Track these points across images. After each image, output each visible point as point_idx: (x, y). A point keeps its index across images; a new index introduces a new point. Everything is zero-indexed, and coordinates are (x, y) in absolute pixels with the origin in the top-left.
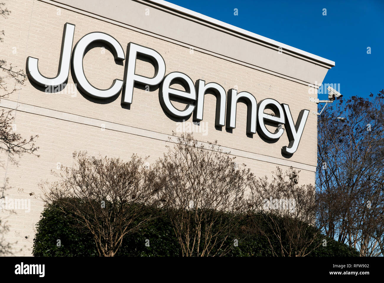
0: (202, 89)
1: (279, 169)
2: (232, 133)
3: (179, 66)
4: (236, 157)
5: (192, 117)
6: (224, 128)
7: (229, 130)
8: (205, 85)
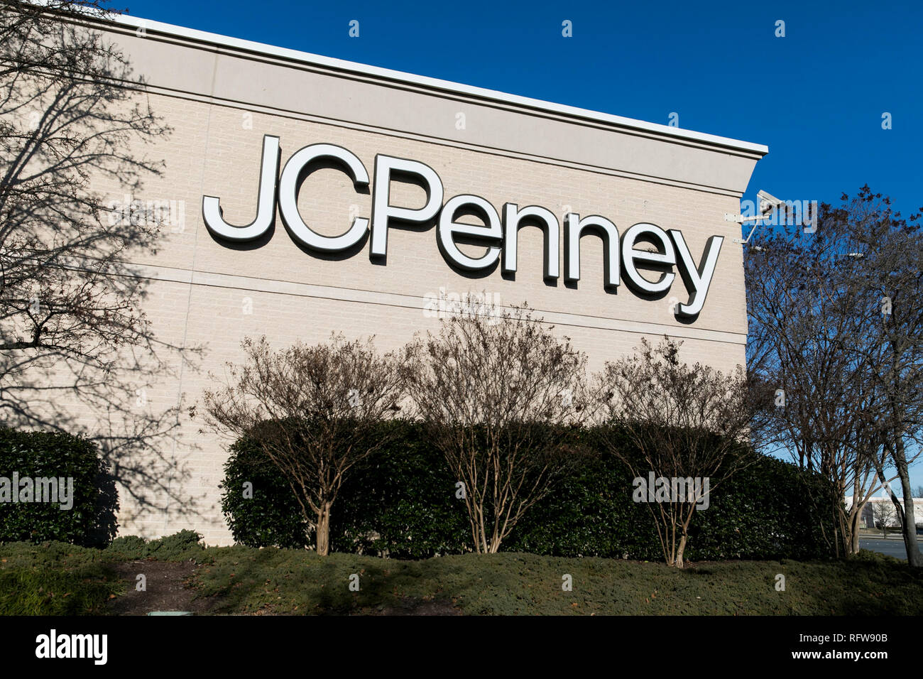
0: (513, 218)
1: (644, 342)
2: (577, 289)
3: (471, 185)
4: (554, 327)
5: (499, 268)
6: (561, 281)
7: (571, 284)
8: (518, 212)
